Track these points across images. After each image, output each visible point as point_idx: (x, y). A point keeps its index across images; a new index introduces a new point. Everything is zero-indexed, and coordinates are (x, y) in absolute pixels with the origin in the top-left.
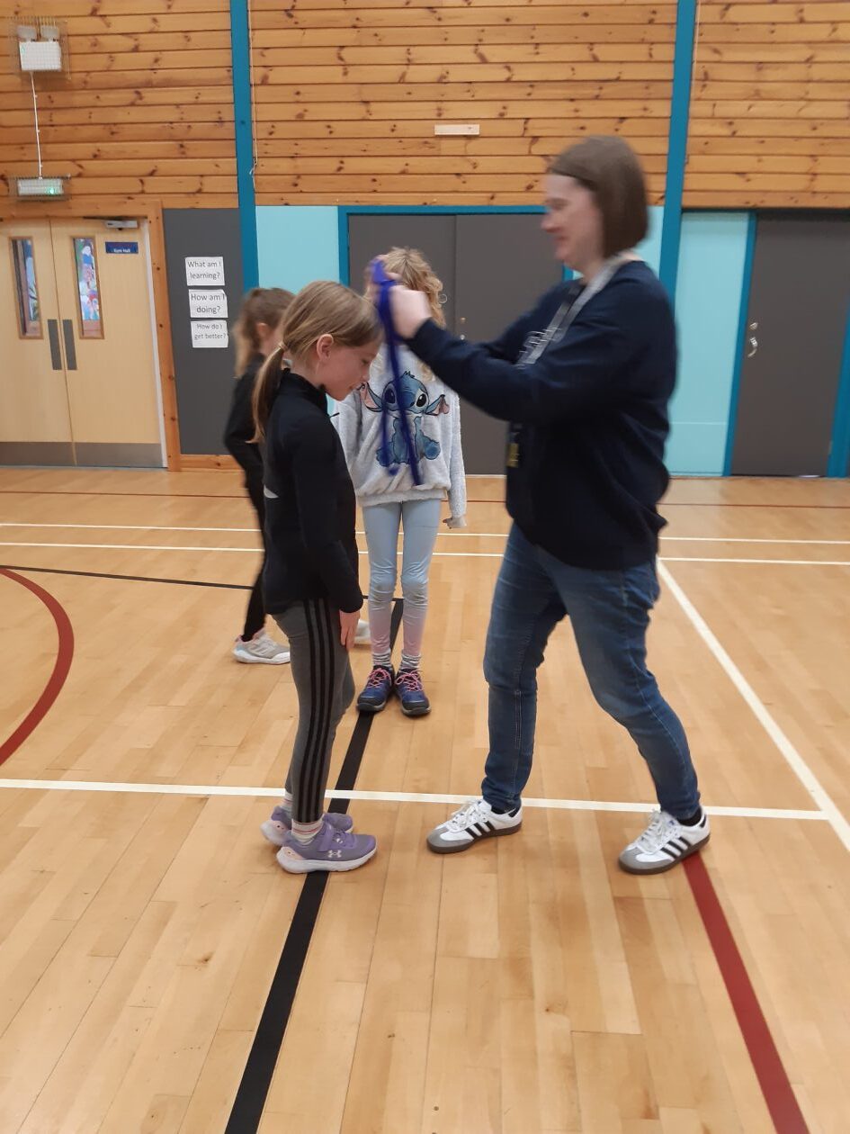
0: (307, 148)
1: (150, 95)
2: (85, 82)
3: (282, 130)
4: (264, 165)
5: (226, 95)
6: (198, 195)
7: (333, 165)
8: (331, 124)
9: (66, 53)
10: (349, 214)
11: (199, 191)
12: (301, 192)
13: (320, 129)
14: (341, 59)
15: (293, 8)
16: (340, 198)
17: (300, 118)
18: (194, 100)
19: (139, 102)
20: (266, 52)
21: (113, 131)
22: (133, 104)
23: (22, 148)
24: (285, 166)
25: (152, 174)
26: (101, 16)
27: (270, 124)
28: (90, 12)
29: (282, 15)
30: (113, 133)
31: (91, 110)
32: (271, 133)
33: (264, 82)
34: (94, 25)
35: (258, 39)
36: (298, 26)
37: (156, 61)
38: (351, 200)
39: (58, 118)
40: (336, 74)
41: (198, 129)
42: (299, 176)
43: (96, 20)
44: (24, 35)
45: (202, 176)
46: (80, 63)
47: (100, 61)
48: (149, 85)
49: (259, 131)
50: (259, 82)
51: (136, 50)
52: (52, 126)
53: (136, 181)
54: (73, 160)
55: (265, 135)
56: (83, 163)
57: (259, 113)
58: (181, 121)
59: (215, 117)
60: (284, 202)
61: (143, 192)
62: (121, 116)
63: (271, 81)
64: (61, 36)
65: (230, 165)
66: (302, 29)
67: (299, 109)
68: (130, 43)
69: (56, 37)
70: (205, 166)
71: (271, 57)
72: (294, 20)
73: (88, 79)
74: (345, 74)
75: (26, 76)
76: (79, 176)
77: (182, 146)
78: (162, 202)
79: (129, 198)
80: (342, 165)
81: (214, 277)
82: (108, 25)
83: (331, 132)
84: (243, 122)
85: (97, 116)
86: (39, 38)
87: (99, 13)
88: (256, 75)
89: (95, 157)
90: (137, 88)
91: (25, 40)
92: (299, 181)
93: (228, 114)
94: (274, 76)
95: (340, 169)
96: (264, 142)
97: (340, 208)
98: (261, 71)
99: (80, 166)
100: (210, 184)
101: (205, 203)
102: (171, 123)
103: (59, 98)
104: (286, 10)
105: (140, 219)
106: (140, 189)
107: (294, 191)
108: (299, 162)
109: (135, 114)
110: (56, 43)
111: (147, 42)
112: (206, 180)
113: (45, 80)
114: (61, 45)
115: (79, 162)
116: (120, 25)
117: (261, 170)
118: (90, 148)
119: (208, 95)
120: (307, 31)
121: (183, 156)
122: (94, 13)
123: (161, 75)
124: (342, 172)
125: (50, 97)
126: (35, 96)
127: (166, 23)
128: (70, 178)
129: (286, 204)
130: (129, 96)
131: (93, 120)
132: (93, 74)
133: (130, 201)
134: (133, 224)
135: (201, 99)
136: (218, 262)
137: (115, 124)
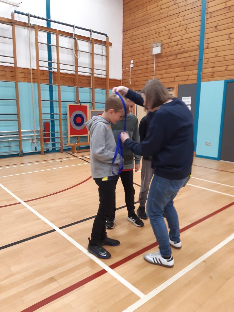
0: (217, 64)
1: (179, 56)
2: (165, 55)
3: (211, 60)
4: (205, 71)
5: (197, 53)
6: (187, 81)
7: (224, 68)
8: (225, 57)
9: (163, 49)
10: (228, 82)
11: (188, 80)
12: (214, 77)
13: (222, 59)
14: (229, 37)
15: (217, 26)
16: (225, 78)
17: (216, 56)
18: (189, 56)
19: (176, 58)
20: (209, 40)
21: (170, 66)
22: (175, 59)
23: (151, 73)
24: (210, 70)
25: (177, 76)
26: (171, 38)
27: (207, 59)
28: (168, 37)
29: (214, 28)
30: (170, 67)
31: (165, 62)
32: (208, 62)
33: (208, 48)
34: (169, 40)
35: (207, 36)
36: (219, 30)
37: (181, 47)
38: (228, 78)
39: (159, 65)
40: (228, 42)
41: (189, 63)
42: (214, 72)
43: (170, 40)
44: (154, 46)
45: (189, 75)
46: (165, 51)
47: (169, 49)
48: (179, 53)
49: (205, 61)
50: (206, 48)
51: (177, 45)
52: (157, 67)
53: (173, 78)
54: (161, 75)
55: (205, 62)
56: (163, 75)
57: (205, 56)
58: (186, 61)
59: (193, 59)
60: (209, 80)
61: (174, 81)
62: (172, 62)
63: (209, 47)
64: (162, 45)
65: (196, 72)
66: (219, 31)
67: (215, 54)
68: (176, 43)
69: (160, 45)
70: (190, 73)
71: (210, 41)
72: (217, 29)
73: (166, 54)
74: (231, 41)
75: (153, 56)
76: (162, 78)
77: (185, 68)
78: (178, 83)
79: (171, 83)
80: (227, 68)
81: (188, 102)
82: (172, 40)
83: (225, 59)
84: (201, 60)
85: (167, 63)
86: (157, 46)
87: (170, 38)
88: (205, 46)
89: (165, 73)
90: (176, 55)
91: (154, 47)
92: (214, 74)
93: (197, 58)
94: (210, 46)
95: (226, 69)
96: (206, 64)
97: (225, 81)
98: (207, 45)
99: (162, 76)
100: (190, 77)
101: (188, 82)
102: (183, 62)
103: (160, 60)
104: (215, 27)
105: (173, 88)
106: (174, 80)
107: (212, 77)
108: (215, 69)
109: (175, 61)
110: (160, 47)
111: (180, 42)
112: (189, 77)
113: (158, 56)
114: (161, 47)
115: (162, 75)
116: (174, 39)
117: (204, 72)
118: (164, 71)
119: (192, 54)
120: (221, 31)
121: (185, 71)
122: (169, 38)
123: (182, 50)
124: (226, 70)
125: (158, 60)
126: (155, 60)
127: (185, 37)
128: (160, 79)
129: (210, 81)
130: (174, 57)
131: (166, 64)
132: (167, 53)
133: (171, 84)
134: (171, 89)
135: (191, 55)
136: (190, 98)
137: (171, 65)
